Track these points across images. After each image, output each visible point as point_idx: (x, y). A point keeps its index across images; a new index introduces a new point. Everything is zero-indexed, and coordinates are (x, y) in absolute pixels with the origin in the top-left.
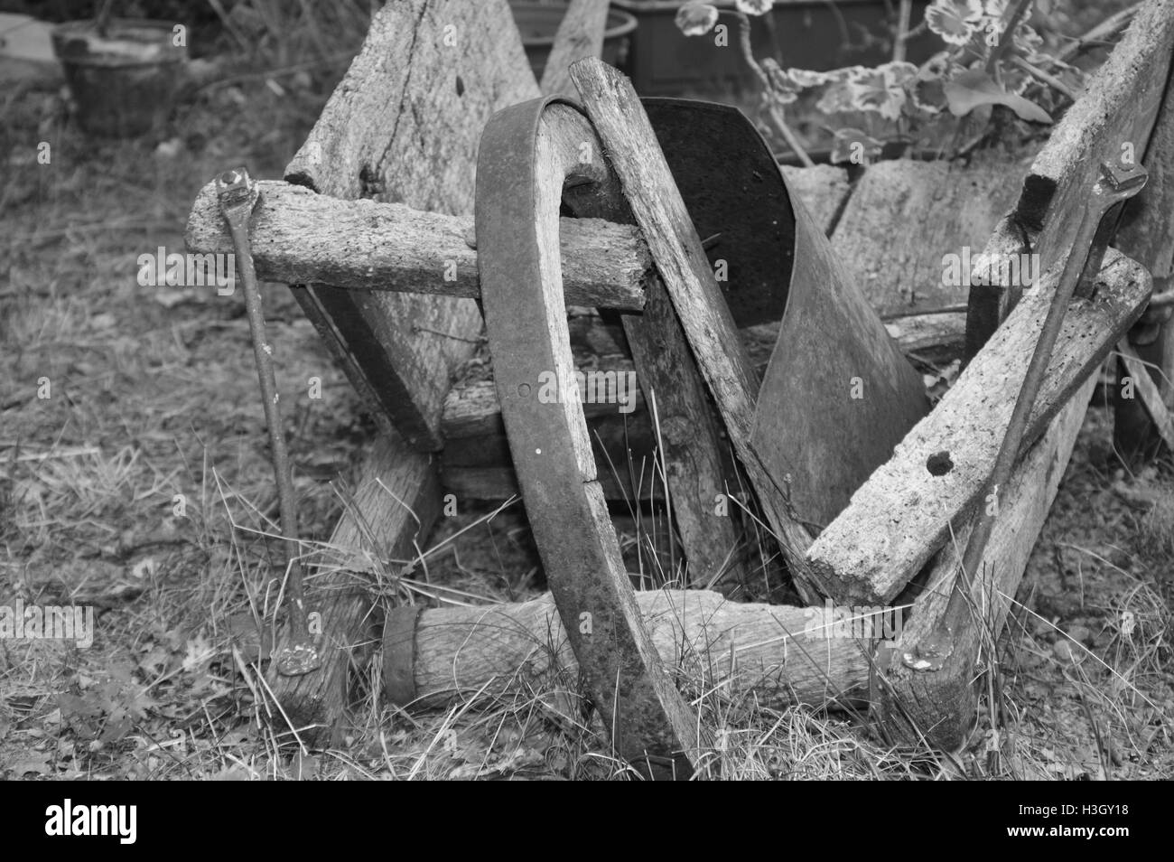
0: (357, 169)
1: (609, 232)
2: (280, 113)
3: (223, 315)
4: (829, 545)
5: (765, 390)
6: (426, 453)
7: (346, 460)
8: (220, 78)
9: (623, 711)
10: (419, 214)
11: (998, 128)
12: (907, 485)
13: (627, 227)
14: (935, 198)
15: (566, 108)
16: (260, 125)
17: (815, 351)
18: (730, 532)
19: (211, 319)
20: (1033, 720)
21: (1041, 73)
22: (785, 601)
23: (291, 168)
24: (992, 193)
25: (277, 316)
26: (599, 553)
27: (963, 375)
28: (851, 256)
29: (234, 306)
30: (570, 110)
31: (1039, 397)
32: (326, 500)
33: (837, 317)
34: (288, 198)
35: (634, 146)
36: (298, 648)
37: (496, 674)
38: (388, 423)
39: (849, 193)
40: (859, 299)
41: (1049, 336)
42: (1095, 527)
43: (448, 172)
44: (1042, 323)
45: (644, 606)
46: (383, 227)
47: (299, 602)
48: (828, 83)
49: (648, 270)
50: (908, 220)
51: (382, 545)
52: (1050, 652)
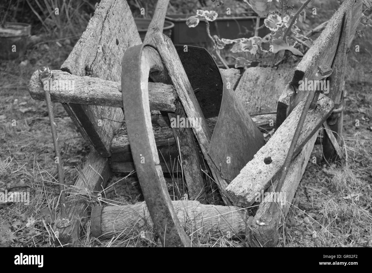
0: (84, 67)
1: (164, 87)
2: (60, 52)
3: (41, 116)
4: (233, 186)
5: (213, 137)
6: (106, 158)
7: (80, 161)
8: (41, 41)
9: (167, 238)
10: (104, 81)
11: (287, 57)
12: (258, 167)
13: (170, 85)
14: (267, 79)
15: (151, 47)
16: (54, 56)
17: (229, 125)
18: (202, 182)
19: (37, 117)
20: (297, 242)
21: (300, 40)
22: (219, 204)
23: (62, 66)
24: (285, 78)
25: (59, 115)
26: (160, 188)
27: (275, 133)
28: (241, 97)
29: (45, 113)
30: (152, 48)
31: (299, 140)
32: (74, 174)
33: (236, 114)
34: (62, 76)
35: (172, 60)
36: (63, 219)
37: (127, 227)
38: (93, 148)
39: (241, 77)
40: (243, 109)
41: (302, 120)
42: (317, 182)
43: (113, 69)
44: (300, 117)
45: (175, 205)
46: (92, 85)
47: (64, 204)
48: (234, 43)
49: (177, 99)
50: (259, 86)
51: (91, 187)
52: (303, 221)
